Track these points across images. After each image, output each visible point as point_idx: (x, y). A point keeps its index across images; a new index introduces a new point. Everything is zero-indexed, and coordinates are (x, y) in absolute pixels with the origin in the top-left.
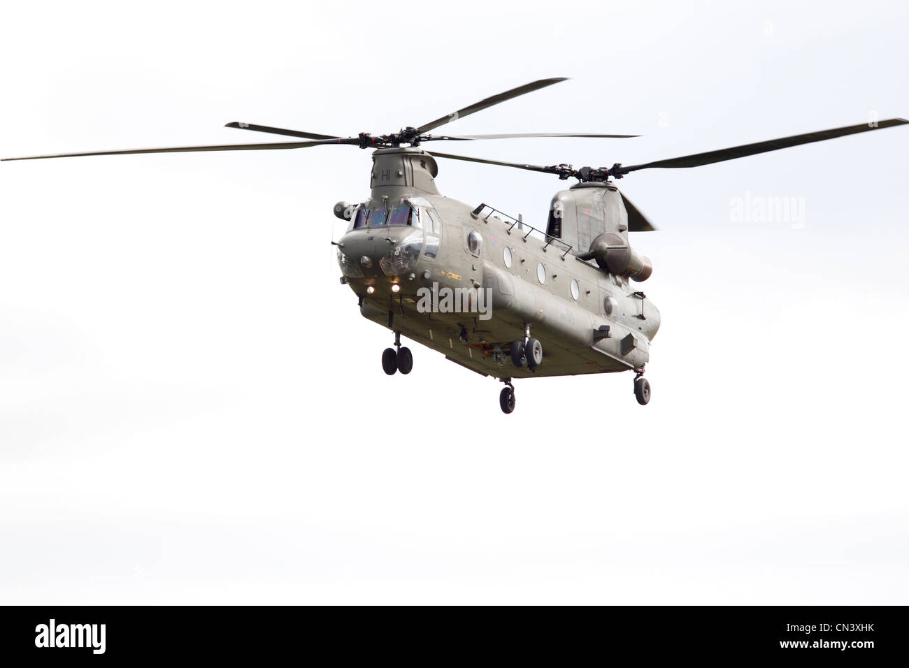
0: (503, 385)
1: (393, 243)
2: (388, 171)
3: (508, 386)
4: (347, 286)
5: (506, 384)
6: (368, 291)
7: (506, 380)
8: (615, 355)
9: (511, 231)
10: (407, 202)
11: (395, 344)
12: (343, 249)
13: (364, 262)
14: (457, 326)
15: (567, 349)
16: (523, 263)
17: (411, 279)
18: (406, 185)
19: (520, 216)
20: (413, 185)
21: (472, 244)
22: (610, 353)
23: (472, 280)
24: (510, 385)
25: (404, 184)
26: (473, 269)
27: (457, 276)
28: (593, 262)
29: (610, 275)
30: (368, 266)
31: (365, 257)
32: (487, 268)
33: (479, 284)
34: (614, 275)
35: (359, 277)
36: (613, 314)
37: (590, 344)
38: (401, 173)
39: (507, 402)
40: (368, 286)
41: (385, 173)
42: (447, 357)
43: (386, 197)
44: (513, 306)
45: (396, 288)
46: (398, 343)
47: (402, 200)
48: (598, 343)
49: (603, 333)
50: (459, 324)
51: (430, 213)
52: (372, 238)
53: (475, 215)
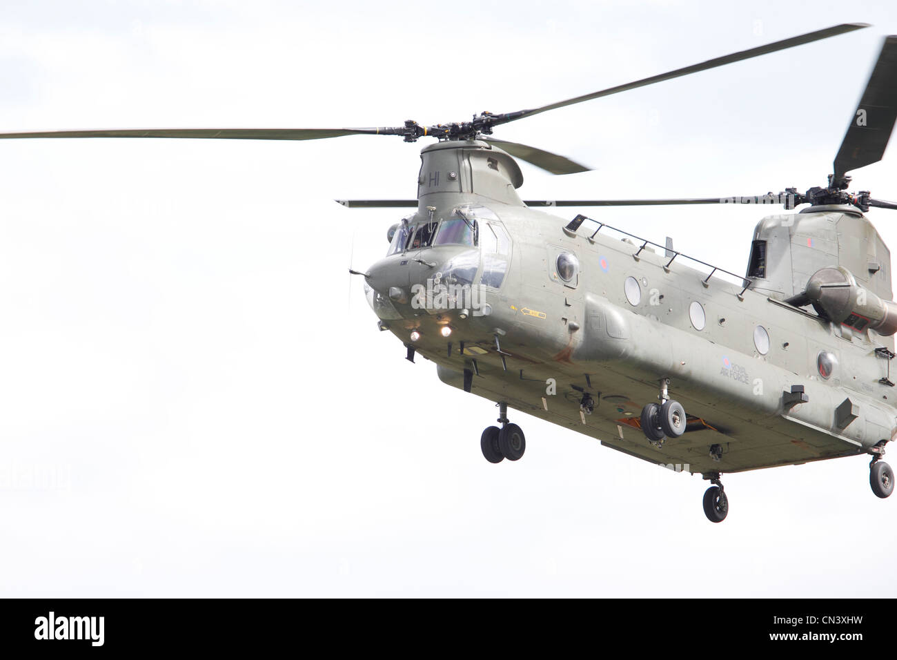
0: (708, 484)
1: (431, 267)
2: (437, 174)
3: (715, 485)
4: (388, 333)
5: (712, 483)
6: (412, 337)
7: (712, 475)
8: (827, 428)
9: (639, 256)
10: (459, 213)
11: (499, 420)
12: (370, 280)
13: (393, 294)
14: (572, 389)
15: (750, 421)
16: (662, 299)
17: (463, 317)
18: (461, 191)
19: (669, 240)
20: (472, 192)
21: (563, 270)
22: (817, 425)
23: (566, 320)
24: (719, 483)
25: (458, 189)
26: (567, 305)
27: (538, 313)
28: (810, 309)
29: (832, 324)
30: (399, 301)
31: (394, 288)
32: (592, 305)
33: (576, 324)
34: (837, 324)
35: (396, 318)
36: (833, 376)
37: (780, 411)
38: (453, 175)
39: (715, 506)
40: (411, 331)
41: (433, 177)
42: (603, 443)
43: (435, 208)
44: (630, 354)
45: (446, 331)
46: (503, 418)
47: (454, 211)
48: (791, 411)
49: (795, 396)
50: (574, 387)
51: (493, 227)
52: (405, 262)
53: (571, 232)
